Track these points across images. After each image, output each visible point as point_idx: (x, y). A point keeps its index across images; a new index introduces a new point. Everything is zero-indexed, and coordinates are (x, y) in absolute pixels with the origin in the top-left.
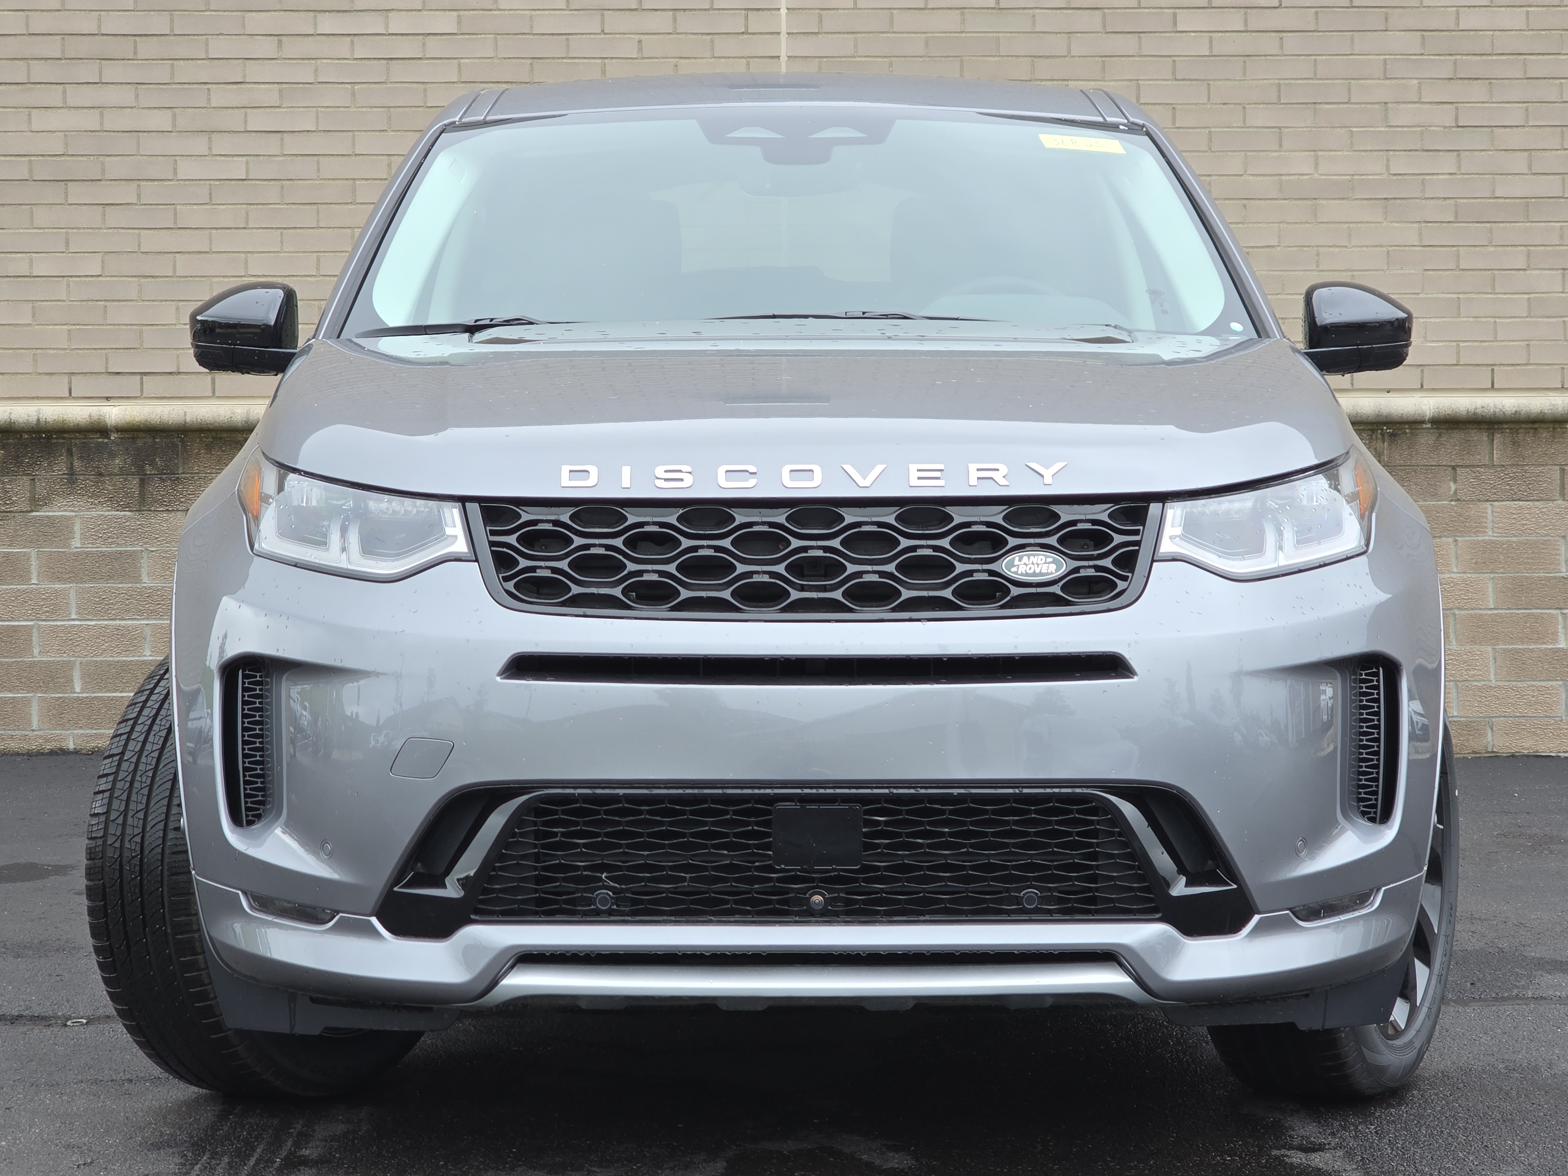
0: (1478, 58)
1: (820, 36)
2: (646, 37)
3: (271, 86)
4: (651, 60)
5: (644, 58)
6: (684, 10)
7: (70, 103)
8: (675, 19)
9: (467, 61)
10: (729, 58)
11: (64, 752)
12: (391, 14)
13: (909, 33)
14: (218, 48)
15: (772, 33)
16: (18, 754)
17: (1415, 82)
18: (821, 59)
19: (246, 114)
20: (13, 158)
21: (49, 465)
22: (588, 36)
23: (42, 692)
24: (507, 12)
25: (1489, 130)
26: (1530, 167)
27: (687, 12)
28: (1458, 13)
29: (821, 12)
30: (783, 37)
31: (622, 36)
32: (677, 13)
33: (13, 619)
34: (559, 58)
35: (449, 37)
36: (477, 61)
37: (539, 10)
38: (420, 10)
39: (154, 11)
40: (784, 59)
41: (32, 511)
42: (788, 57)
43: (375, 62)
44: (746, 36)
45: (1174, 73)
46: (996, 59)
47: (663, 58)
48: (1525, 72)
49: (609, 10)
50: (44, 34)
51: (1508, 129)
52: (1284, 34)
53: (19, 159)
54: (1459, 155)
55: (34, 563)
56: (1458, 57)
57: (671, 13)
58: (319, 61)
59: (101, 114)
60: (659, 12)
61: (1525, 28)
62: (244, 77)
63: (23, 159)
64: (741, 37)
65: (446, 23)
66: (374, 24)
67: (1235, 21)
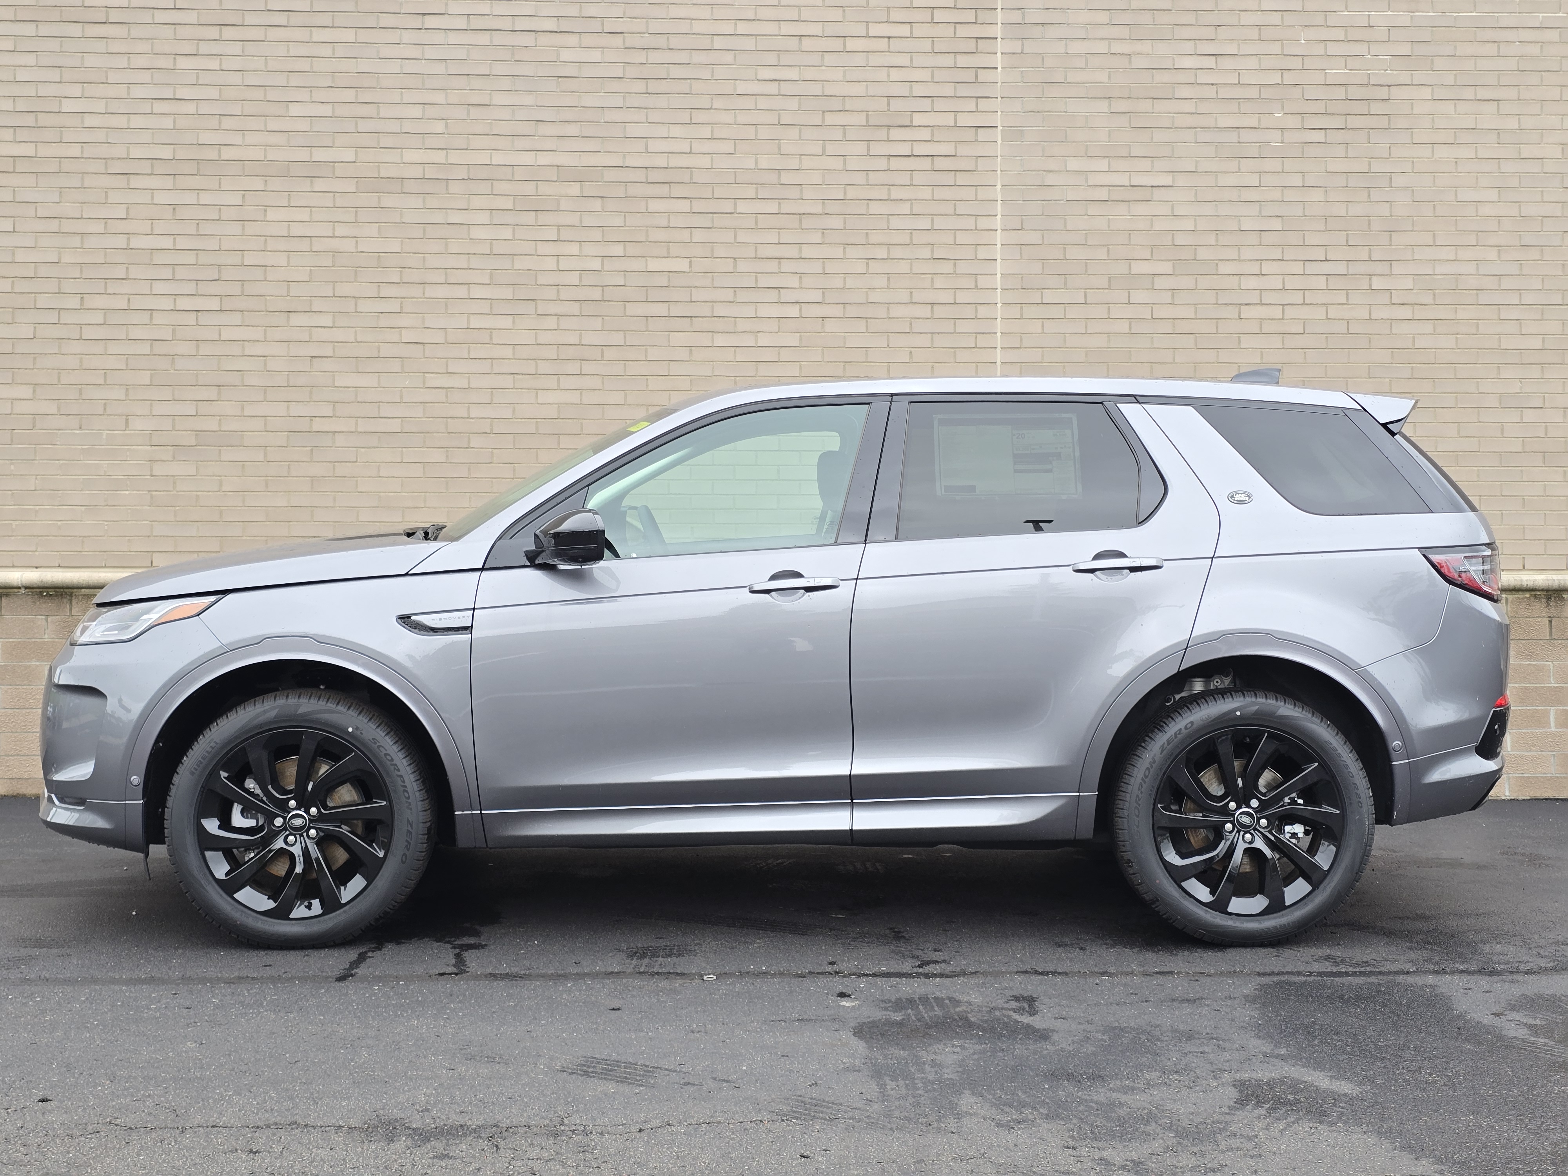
0: (1426, 365)
1: (1021, 350)
2: (915, 349)
3: (685, 377)
4: (918, 364)
5: (913, 362)
6: (939, 333)
7: (562, 386)
8: (932, 339)
9: (805, 363)
10: (965, 362)
12: (759, 334)
13: (1076, 348)
14: (653, 354)
15: (992, 348)
17: (1388, 380)
18: (1022, 364)
19: (670, 395)
20: (526, 420)
24: (830, 334)
25: (1433, 410)
26: (1459, 433)
27: (940, 335)
28: (1414, 338)
29: (1022, 335)
30: (999, 350)
31: (900, 348)
32: (934, 335)
34: (861, 362)
35: (795, 348)
36: (812, 363)
37: (849, 332)
39: (614, 330)
40: (999, 363)
42: (1002, 362)
43: (749, 363)
44: (975, 349)
46: (1129, 364)
47: (925, 362)
48: (1455, 375)
49: (893, 333)
50: (546, 344)
51: (1445, 410)
52: (1307, 350)
53: (530, 420)
54: (1415, 425)
56: (1414, 365)
57: (930, 335)
58: (715, 363)
59: (581, 394)
60: (923, 334)
61: (1455, 347)
62: (669, 372)
63: (532, 420)
64: (972, 350)
65: (793, 340)
66: (749, 340)
67: (1276, 342)
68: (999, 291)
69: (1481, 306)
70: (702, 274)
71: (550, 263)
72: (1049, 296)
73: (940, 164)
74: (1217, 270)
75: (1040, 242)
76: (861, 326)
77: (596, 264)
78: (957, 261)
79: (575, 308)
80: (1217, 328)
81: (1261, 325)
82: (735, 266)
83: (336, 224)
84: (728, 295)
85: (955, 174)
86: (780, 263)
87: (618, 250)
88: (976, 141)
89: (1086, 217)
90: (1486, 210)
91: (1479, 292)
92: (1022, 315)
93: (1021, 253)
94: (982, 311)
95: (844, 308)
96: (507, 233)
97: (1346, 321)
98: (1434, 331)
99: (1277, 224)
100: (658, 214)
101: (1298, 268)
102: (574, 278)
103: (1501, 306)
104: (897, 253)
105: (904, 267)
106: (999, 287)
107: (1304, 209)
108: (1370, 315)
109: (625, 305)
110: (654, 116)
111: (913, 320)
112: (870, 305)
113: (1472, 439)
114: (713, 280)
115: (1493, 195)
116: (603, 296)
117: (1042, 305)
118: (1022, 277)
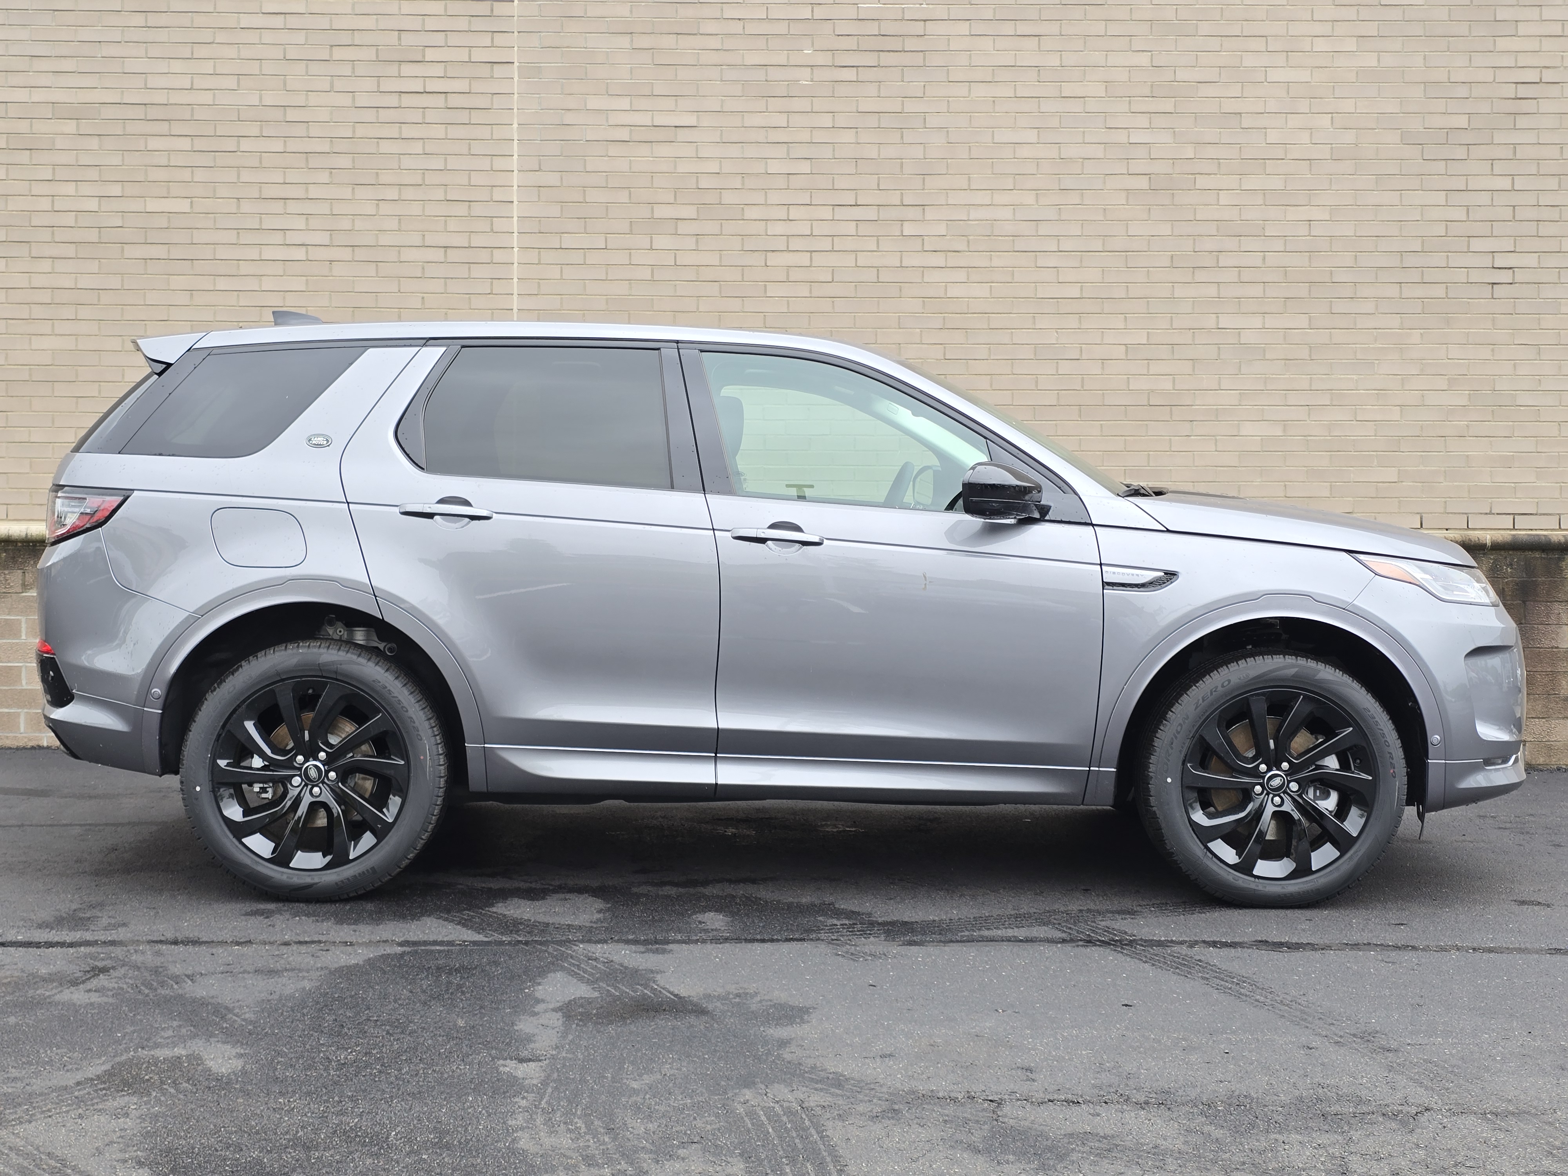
0: (959, 315)
1: (539, 296)
2: (427, 295)
3: (186, 323)
4: (430, 310)
5: (425, 309)
6: (451, 278)
7: (56, 332)
8: (446, 284)
9: (312, 309)
10: (480, 309)
11: (40, 748)
12: (263, 278)
14: (152, 298)
15: (508, 294)
16: (11, 748)
17: (919, 330)
18: (539, 311)
20: (19, 366)
21: (34, 562)
22: (390, 294)
23: (27, 708)
24: (337, 278)
25: (966, 361)
26: (991, 385)
27: (454, 280)
28: (946, 286)
29: (540, 281)
30: (515, 297)
31: (411, 294)
32: (447, 280)
33: (9, 662)
34: (371, 308)
35: (301, 293)
37: (357, 277)
38: (281, 276)
39: (111, 274)
40: (515, 311)
41: (22, 592)
43: (253, 308)
44: (491, 296)
45: (765, 323)
46: (651, 313)
48: (989, 325)
49: (403, 277)
50: (40, 288)
51: (977, 361)
52: (835, 299)
53: (23, 367)
55: (24, 625)
56: (946, 315)
57: (443, 280)
58: (217, 307)
59: (76, 339)
60: (435, 279)
61: (989, 296)
63: (26, 367)
64: (488, 296)
65: (298, 284)
66: (253, 284)
67: (804, 290)
68: (515, 234)
69: (1017, 253)
70: (204, 215)
71: (45, 204)
72: (568, 241)
73: (454, 101)
74: (743, 215)
75: (559, 184)
76: (371, 270)
77: (93, 205)
78: (472, 203)
79: (70, 251)
80: (743, 275)
81: (788, 273)
82: (238, 207)
84: (231, 237)
85: (470, 112)
86: (285, 203)
87: (116, 190)
88: (492, 77)
89: (606, 158)
90: (1024, 152)
91: (1015, 238)
92: (539, 260)
93: (539, 196)
94: (498, 256)
95: (353, 251)
97: (876, 269)
98: (968, 279)
99: (805, 167)
100: (157, 153)
101: (826, 213)
102: (69, 219)
103: (1038, 254)
104: (409, 194)
105: (416, 209)
106: (516, 231)
107: (834, 151)
108: (901, 262)
109: (122, 247)
110: (154, 51)
111: (425, 264)
112: (380, 248)
113: (1005, 392)
114: (215, 221)
115: (1032, 136)
116: (100, 237)
117: (561, 250)
118: (540, 221)
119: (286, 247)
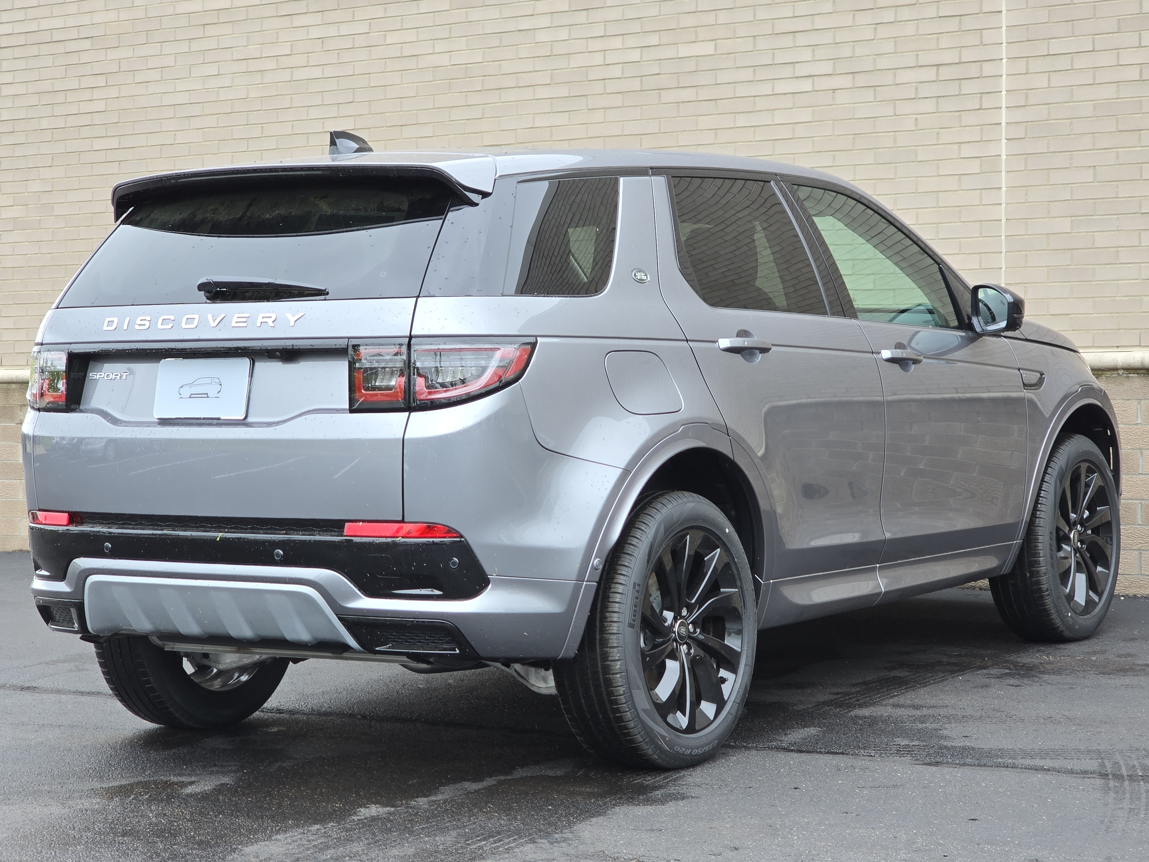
1: (1027, 108)
2: (920, 116)
4: (924, 131)
5: (919, 130)
6: (944, 96)
9: (817, 138)
10: (970, 126)
12: (776, 112)
13: (1083, 101)
14: (683, 140)
15: (997, 108)
18: (1027, 123)
22: (887, 118)
24: (840, 106)
27: (945, 98)
29: (1027, 91)
30: (1004, 110)
31: (906, 116)
32: (939, 99)
34: (869, 133)
35: (808, 124)
36: (823, 138)
37: (858, 103)
38: (791, 108)
39: (651, 119)
40: (1004, 125)
42: (1006, 123)
43: (768, 142)
44: (980, 111)
46: (1140, 115)
47: (930, 129)
49: (899, 100)
50: (595, 137)
57: (935, 99)
58: (737, 144)
60: (928, 99)
64: (978, 112)
65: (805, 116)
66: (766, 119)
68: (1004, 45)
70: (726, 56)
71: (598, 59)
72: (1056, 47)
76: (869, 95)
77: (635, 56)
78: (962, 17)
79: (618, 100)
82: (755, 44)
83: (436, 41)
84: (747, 75)
86: (794, 37)
87: (654, 40)
92: (1027, 69)
94: (988, 69)
95: (854, 77)
96: (564, 34)
102: (616, 71)
104: (904, 14)
105: (910, 29)
106: (1004, 41)
109: (660, 93)
111: (919, 85)
112: (877, 72)
114: (735, 61)
116: (642, 85)
117: (1048, 57)
118: (1028, 28)
119: (795, 79)
